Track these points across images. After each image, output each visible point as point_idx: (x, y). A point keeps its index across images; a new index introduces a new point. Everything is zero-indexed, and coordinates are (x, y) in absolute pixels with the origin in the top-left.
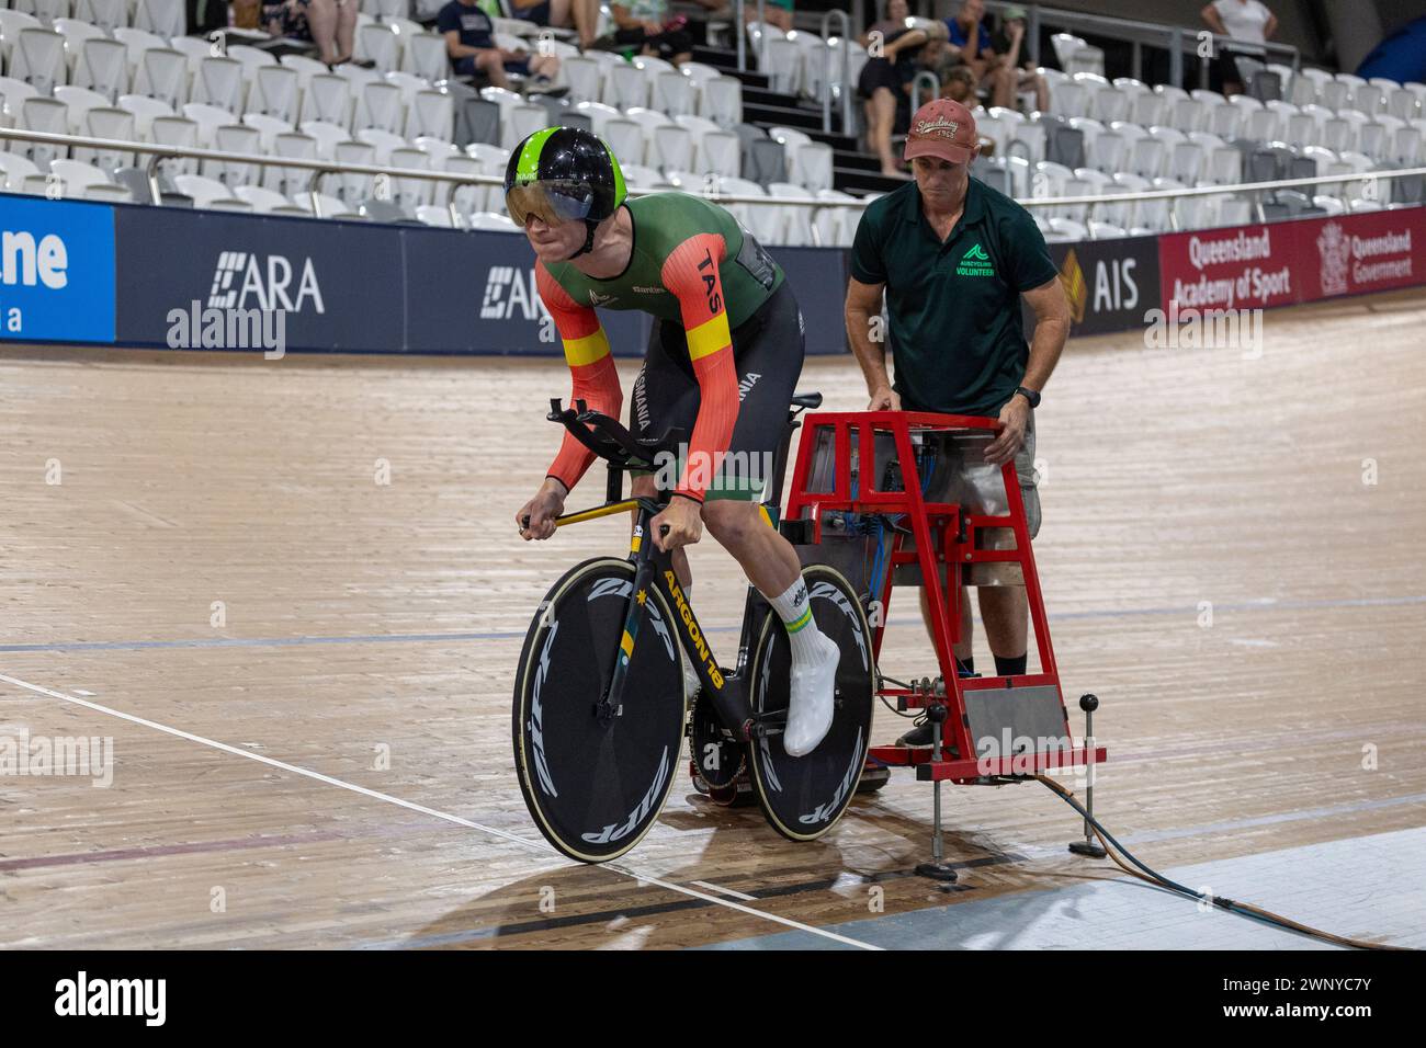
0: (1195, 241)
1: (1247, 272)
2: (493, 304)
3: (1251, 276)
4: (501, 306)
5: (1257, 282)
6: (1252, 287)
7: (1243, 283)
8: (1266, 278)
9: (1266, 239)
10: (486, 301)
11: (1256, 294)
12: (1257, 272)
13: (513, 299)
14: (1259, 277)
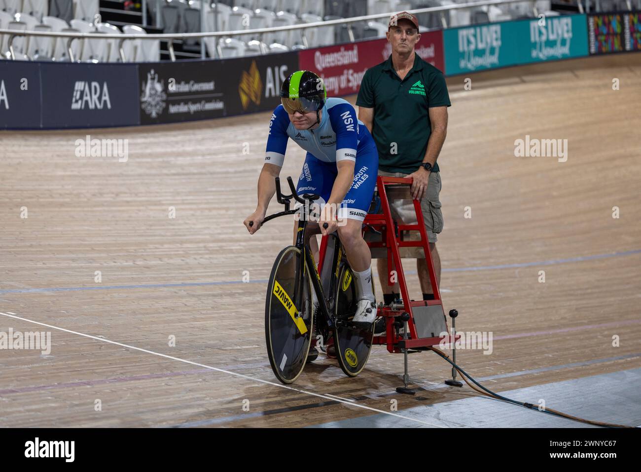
0: (318, 54)
1: (345, 72)
2: (77, 101)
3: (347, 74)
4: (80, 102)
5: (351, 78)
6: (348, 81)
7: (343, 78)
8: (355, 75)
9: (355, 52)
10: (74, 100)
11: (350, 85)
12: (351, 71)
13: (85, 98)
14: (352, 75)
